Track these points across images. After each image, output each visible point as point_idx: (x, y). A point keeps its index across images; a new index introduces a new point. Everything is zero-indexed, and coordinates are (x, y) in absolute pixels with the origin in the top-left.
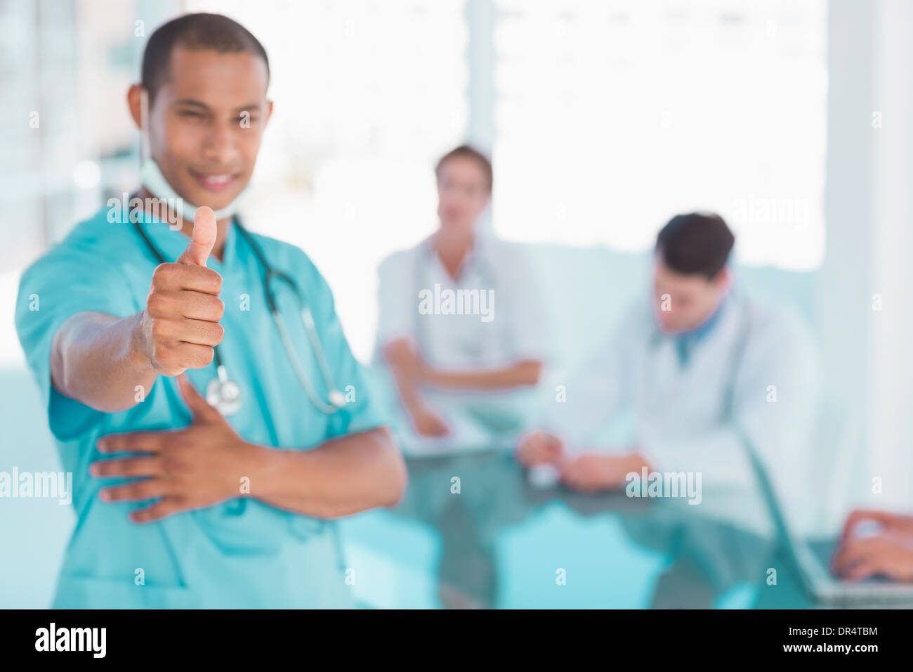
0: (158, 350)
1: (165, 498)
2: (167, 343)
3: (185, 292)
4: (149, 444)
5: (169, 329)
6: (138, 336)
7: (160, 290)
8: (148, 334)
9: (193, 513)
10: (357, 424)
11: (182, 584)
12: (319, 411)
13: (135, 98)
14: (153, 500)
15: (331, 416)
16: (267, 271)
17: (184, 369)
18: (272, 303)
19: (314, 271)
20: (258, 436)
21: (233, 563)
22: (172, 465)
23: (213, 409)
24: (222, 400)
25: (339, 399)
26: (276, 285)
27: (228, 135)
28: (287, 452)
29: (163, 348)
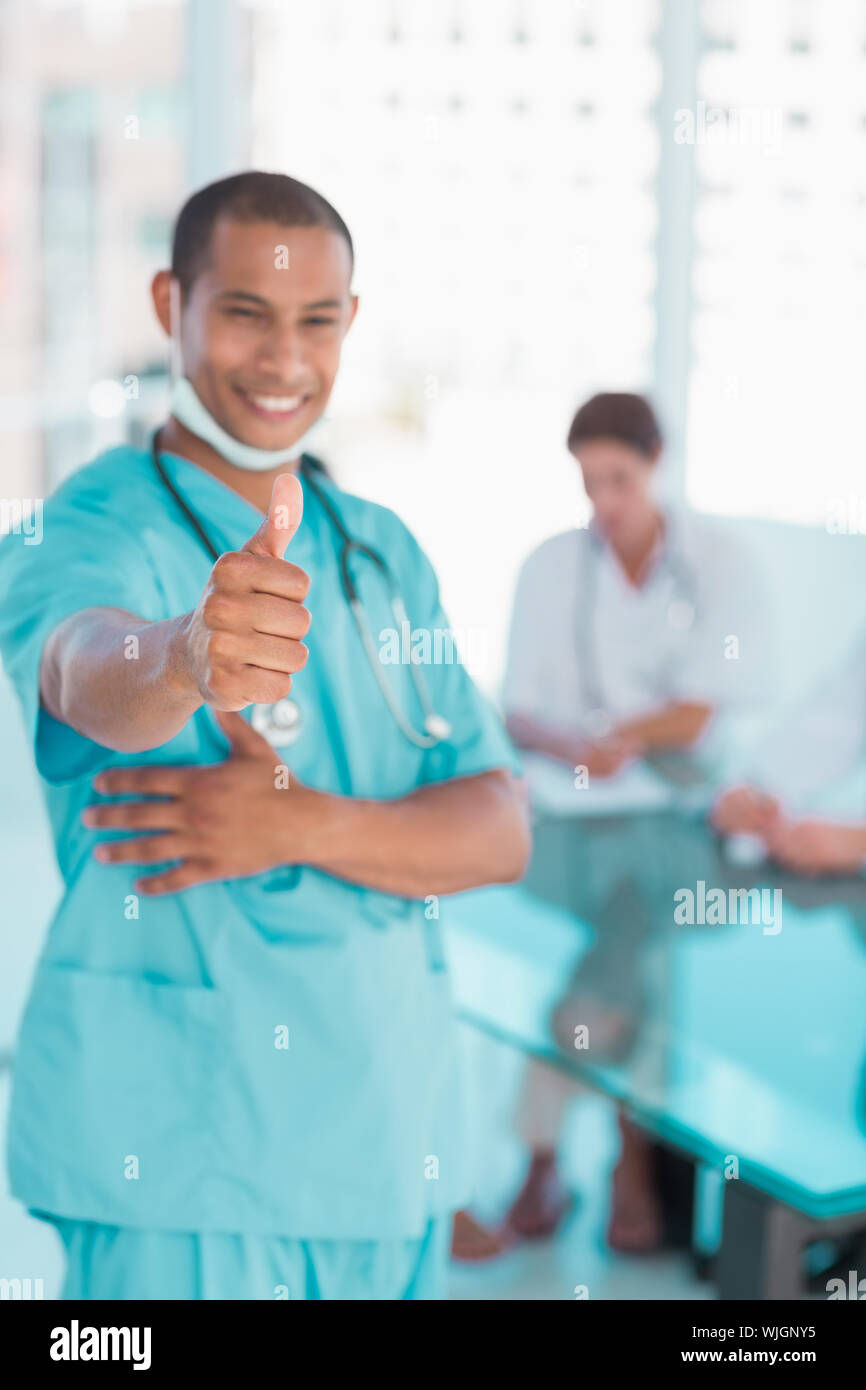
0: (214, 674)
1: (187, 862)
2: (228, 666)
3: (258, 595)
4: (166, 785)
5: (231, 647)
6: (179, 651)
7: (222, 591)
8: (200, 651)
9: (227, 883)
10: (466, 764)
11: (208, 982)
12: (412, 744)
13: (163, 290)
14: (170, 864)
15: (427, 752)
16: (345, 542)
17: (249, 703)
18: (349, 589)
19: (411, 543)
20: (324, 779)
21: (280, 955)
22: (197, 816)
23: (259, 738)
24: (273, 725)
25: (439, 727)
26: (357, 562)
27: (294, 342)
28: (363, 803)
29: (222, 672)
